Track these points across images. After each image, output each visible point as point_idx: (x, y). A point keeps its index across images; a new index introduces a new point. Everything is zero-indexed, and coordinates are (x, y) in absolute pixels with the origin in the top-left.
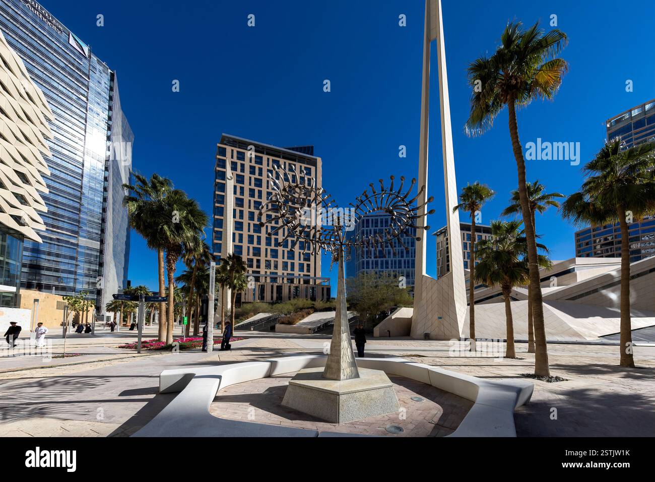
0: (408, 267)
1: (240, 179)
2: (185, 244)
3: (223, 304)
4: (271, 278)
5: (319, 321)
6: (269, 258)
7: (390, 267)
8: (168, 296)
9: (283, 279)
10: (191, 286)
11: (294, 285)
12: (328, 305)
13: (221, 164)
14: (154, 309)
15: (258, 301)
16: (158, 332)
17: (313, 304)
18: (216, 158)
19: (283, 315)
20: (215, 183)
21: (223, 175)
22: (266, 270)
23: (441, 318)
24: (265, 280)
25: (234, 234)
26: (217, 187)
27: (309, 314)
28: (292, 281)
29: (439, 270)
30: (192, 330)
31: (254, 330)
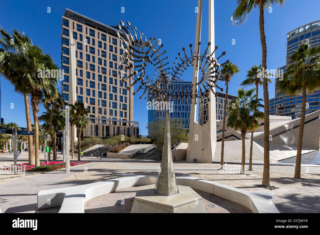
0: (183, 117)
1: (80, 46)
2: (45, 91)
3: (72, 137)
4: (102, 121)
5: (134, 150)
6: (101, 106)
7: (173, 117)
8: (34, 131)
9: (110, 122)
10: (50, 124)
11: (117, 126)
12: (138, 140)
13: (66, 32)
14: (23, 140)
15: (94, 136)
16: (28, 157)
17: (130, 139)
18: (62, 27)
19: (111, 146)
20: (62, 47)
21: (67, 42)
22: (99, 115)
23: (203, 149)
24: (99, 122)
25: (77, 87)
26: (63, 51)
27: (127, 145)
28: (115, 123)
29: (200, 120)
30: (52, 156)
31: (93, 156)
